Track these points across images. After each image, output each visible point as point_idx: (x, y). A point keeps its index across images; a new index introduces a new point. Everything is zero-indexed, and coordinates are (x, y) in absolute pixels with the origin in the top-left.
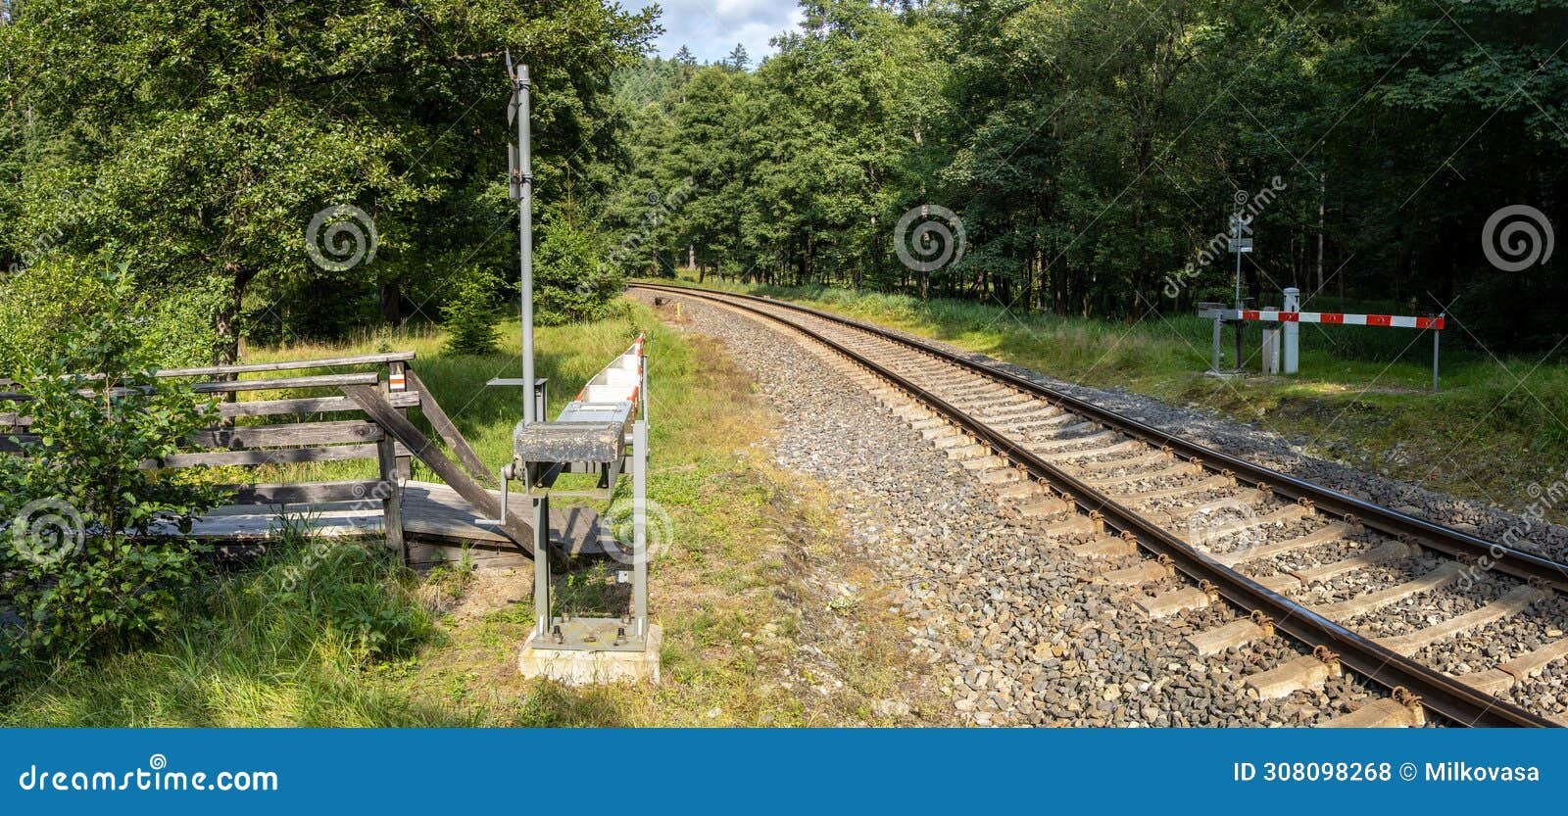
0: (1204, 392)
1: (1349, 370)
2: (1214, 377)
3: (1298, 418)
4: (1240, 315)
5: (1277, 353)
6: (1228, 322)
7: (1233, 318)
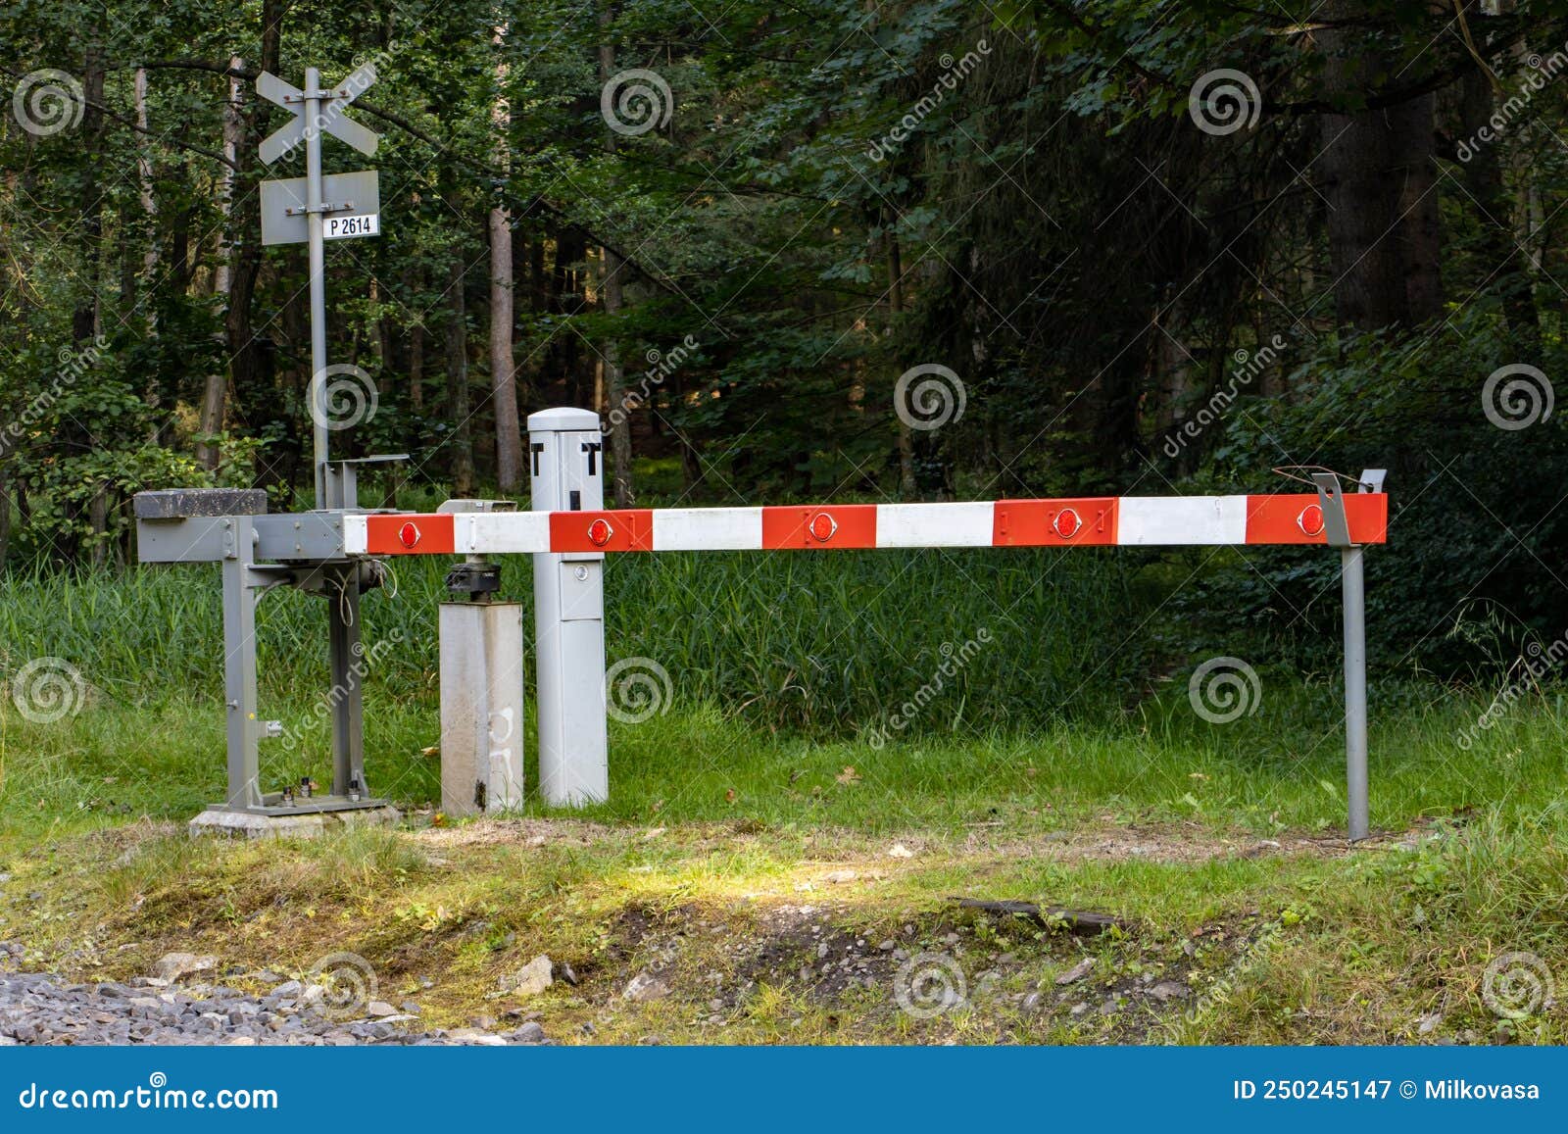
0: (229, 905)
1: (847, 777)
2: (239, 833)
3: (728, 992)
4: (355, 535)
5: (510, 714)
6: (291, 572)
7: (321, 551)
